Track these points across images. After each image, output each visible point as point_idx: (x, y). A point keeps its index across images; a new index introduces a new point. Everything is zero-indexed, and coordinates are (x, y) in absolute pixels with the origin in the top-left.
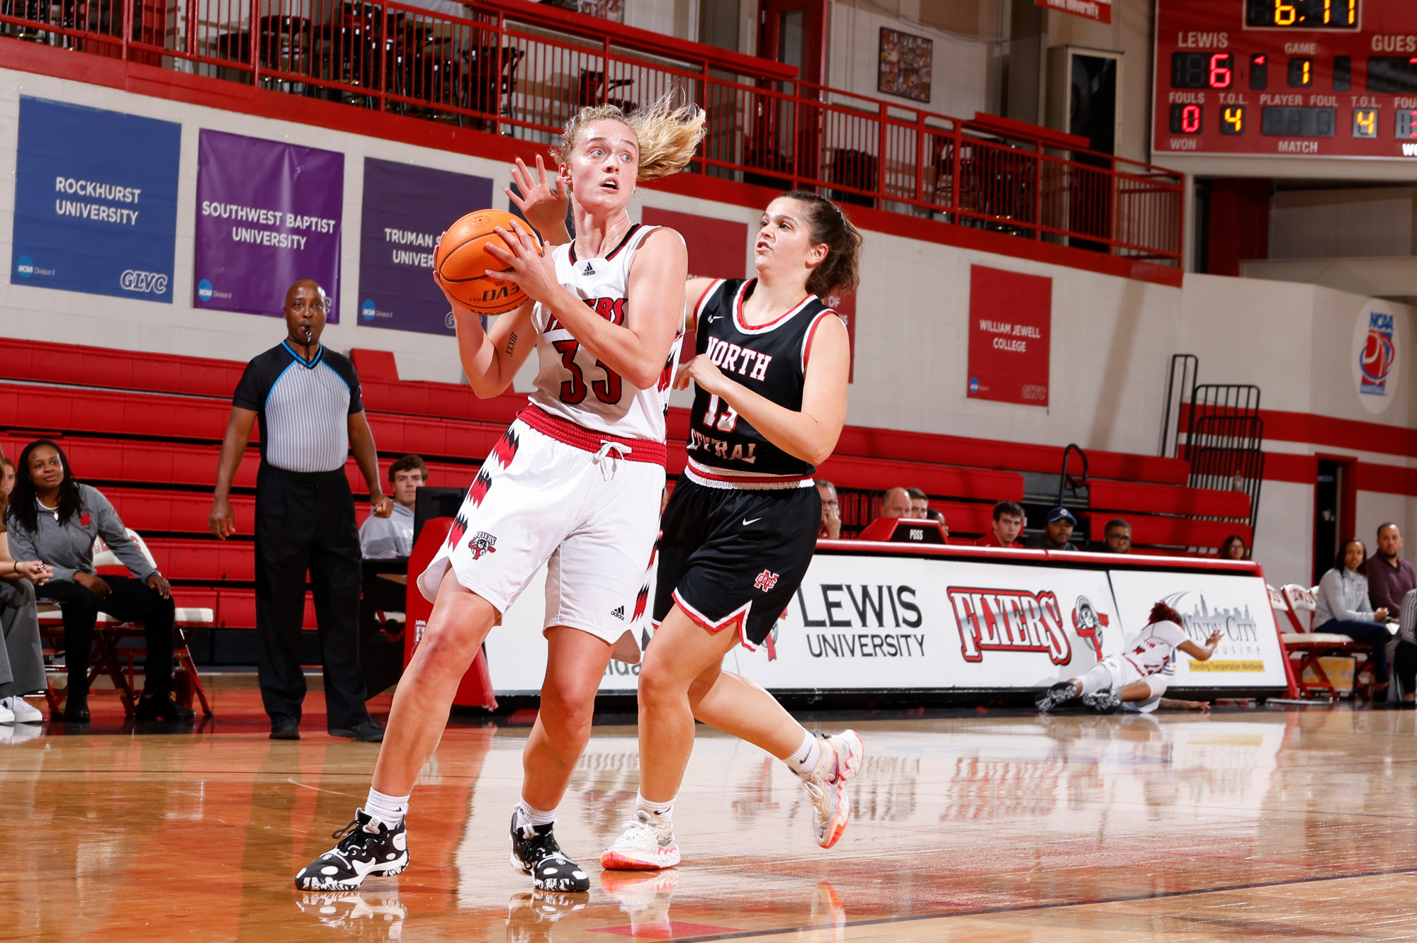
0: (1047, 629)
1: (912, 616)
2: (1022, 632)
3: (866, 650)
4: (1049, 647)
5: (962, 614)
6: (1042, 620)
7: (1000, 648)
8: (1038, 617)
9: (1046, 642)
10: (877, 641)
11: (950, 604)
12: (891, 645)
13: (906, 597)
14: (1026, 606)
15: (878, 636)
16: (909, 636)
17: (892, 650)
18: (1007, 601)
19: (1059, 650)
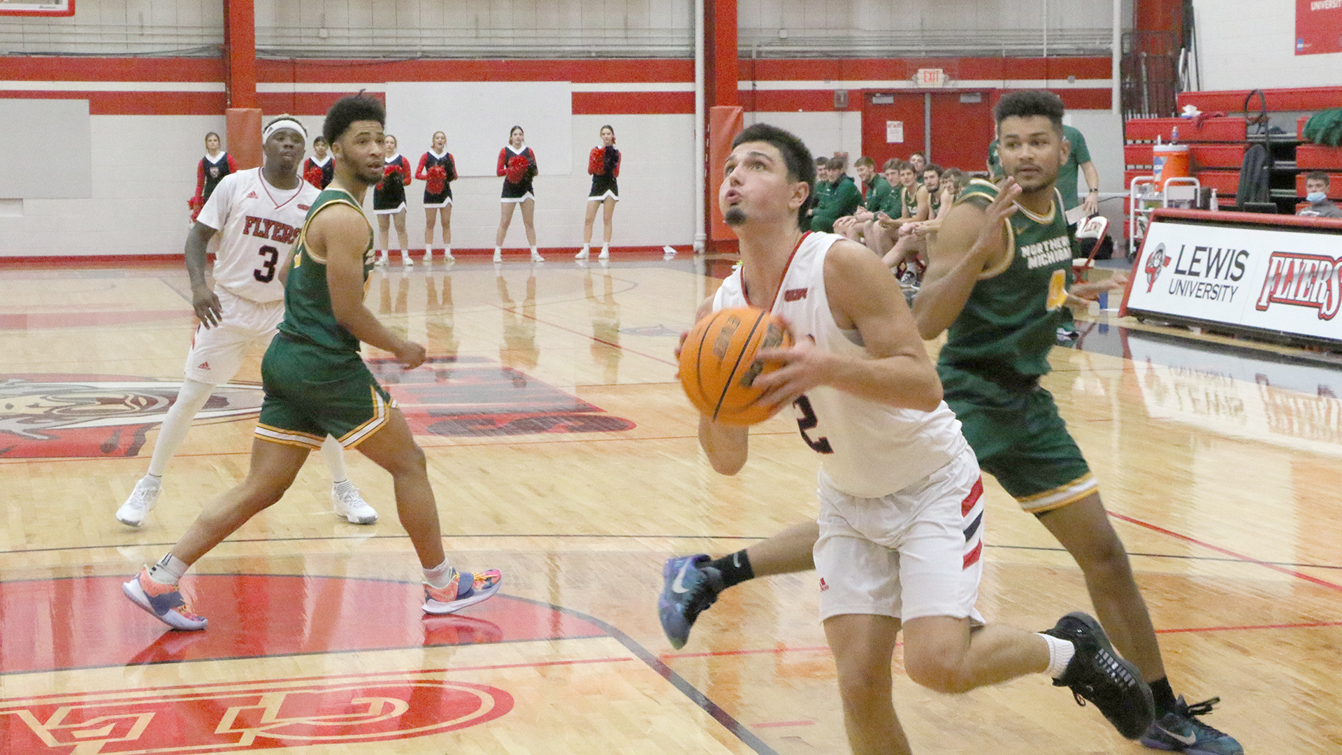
0: (1329, 289)
1: (1237, 272)
2: (1307, 290)
3: (1200, 294)
4: (1322, 304)
5: (1272, 273)
6: (1329, 283)
7: (1286, 302)
8: (1327, 278)
9: (1323, 300)
10: (1209, 288)
11: (1268, 264)
12: (1215, 292)
13: (1242, 259)
14: (1322, 268)
15: (1210, 285)
16: (1228, 287)
17: (1214, 295)
18: (1309, 264)
19: (1329, 308)
